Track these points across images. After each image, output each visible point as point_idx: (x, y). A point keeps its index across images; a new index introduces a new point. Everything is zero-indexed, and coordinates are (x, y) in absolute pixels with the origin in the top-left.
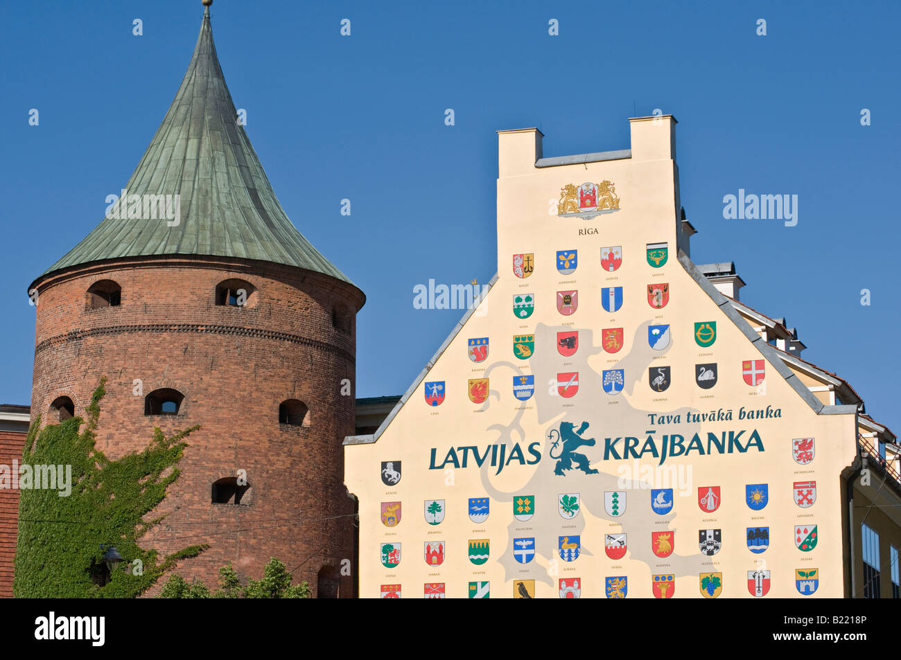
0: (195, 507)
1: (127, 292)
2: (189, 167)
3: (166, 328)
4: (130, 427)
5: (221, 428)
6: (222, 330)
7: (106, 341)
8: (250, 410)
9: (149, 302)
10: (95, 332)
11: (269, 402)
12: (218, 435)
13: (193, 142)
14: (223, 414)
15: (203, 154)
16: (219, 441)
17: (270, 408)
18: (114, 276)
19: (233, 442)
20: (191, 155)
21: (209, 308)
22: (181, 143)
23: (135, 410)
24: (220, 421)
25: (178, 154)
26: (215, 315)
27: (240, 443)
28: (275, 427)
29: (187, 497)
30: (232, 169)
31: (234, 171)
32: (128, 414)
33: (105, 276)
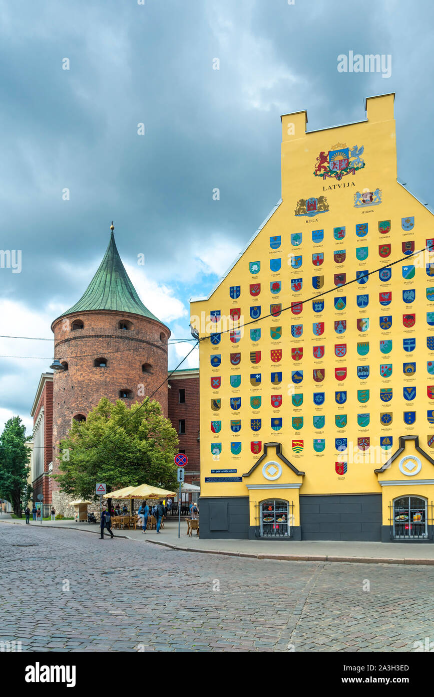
0: (113, 398)
1: (86, 323)
2: (108, 283)
3: (101, 336)
4: (88, 371)
5: (122, 372)
6: (121, 337)
7: (79, 342)
8: (132, 366)
9: (95, 327)
10: (75, 338)
11: (139, 363)
12: (121, 374)
13: (109, 276)
14: (122, 367)
15: (113, 279)
16: (121, 376)
17: (138, 365)
18: (81, 318)
19: (126, 377)
20: (108, 279)
21: (116, 330)
22: (104, 276)
23: (90, 365)
24: (121, 369)
25: (103, 279)
26: (118, 333)
27: (129, 377)
28: (141, 373)
29: (110, 395)
30: (123, 285)
31: (124, 286)
32: (88, 366)
33: (78, 318)
